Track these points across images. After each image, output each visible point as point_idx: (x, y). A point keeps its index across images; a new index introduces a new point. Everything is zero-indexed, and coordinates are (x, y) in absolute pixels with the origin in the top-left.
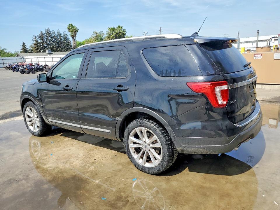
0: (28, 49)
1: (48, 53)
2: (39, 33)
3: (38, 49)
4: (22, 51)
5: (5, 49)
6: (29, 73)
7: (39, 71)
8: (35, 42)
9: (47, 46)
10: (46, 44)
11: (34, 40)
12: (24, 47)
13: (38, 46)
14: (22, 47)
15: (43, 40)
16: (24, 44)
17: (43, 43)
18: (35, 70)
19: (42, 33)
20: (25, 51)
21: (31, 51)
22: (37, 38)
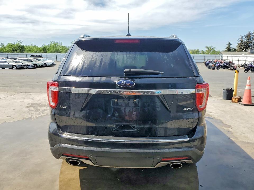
0: (232, 48)
1: (249, 52)
2: (247, 33)
3: (241, 49)
4: (226, 50)
5: (215, 48)
6: (214, 69)
7: (225, 68)
8: (240, 42)
9: (252, 46)
10: (251, 43)
11: (240, 40)
12: (229, 46)
13: (242, 45)
14: (227, 46)
15: (249, 39)
16: (229, 43)
17: (248, 43)
18: (221, 67)
19: (250, 33)
20: (229, 50)
21: (234, 50)
22: (244, 38)
